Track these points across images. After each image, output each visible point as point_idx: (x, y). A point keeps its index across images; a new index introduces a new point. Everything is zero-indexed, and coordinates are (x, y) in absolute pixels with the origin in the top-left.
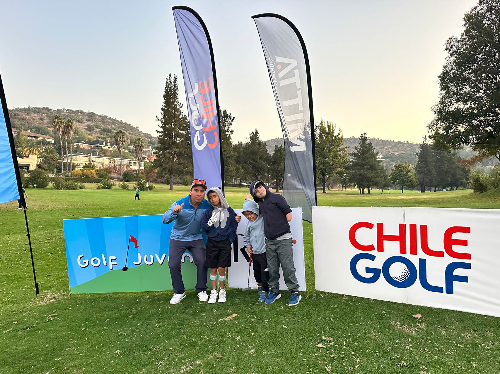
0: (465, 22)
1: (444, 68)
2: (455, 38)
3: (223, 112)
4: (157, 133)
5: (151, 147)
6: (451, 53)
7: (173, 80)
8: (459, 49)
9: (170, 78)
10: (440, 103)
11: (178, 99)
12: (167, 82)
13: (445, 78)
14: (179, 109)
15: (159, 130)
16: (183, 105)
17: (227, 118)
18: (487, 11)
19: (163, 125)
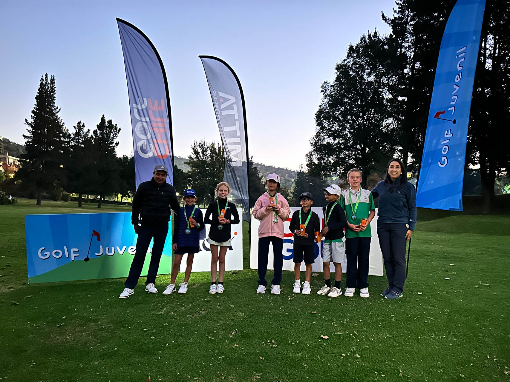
0: (336, 71)
1: (319, 107)
2: (329, 83)
3: (108, 122)
4: (25, 138)
5: (8, 153)
6: (325, 95)
7: (49, 82)
8: (331, 93)
9: (46, 78)
10: (316, 137)
11: (54, 102)
12: (42, 83)
13: (320, 116)
14: (54, 114)
15: (27, 135)
16: (60, 110)
17: (112, 128)
18: (353, 64)
19: (32, 129)
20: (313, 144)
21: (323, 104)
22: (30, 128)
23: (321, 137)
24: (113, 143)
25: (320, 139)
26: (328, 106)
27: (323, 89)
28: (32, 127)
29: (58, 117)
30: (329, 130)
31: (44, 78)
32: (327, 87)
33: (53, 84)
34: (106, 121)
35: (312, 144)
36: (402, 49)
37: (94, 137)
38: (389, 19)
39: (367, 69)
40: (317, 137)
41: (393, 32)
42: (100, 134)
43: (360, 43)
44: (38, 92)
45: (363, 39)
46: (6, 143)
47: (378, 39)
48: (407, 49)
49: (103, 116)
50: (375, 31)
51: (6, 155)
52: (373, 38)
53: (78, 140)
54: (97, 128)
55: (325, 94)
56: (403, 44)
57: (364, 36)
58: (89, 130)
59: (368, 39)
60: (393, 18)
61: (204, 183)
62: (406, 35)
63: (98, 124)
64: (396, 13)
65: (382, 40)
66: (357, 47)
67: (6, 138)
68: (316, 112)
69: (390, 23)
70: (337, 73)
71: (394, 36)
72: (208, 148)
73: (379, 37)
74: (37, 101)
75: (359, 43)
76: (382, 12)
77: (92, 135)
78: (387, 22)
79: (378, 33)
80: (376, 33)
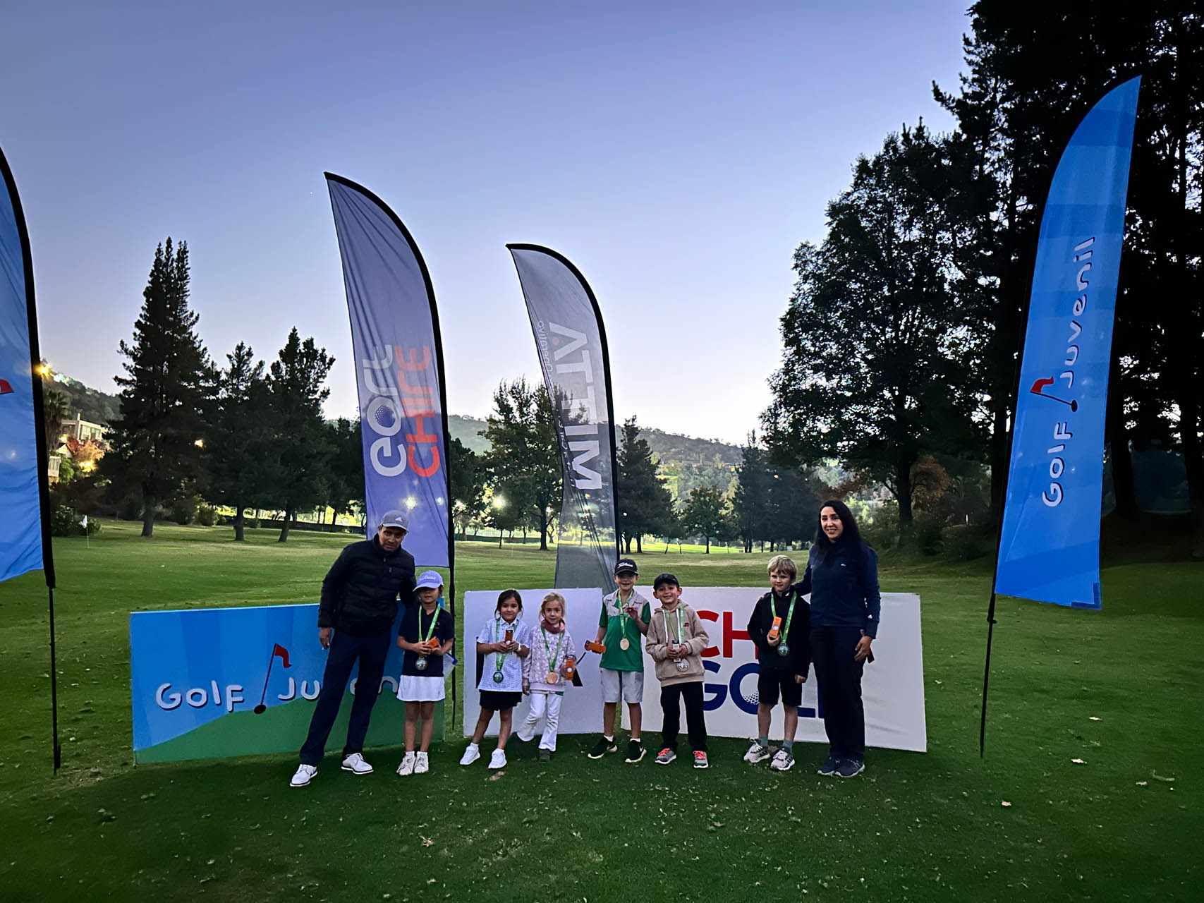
0: (829, 219)
1: (791, 303)
2: (812, 247)
3: (304, 343)
4: (118, 384)
5: (79, 415)
6: (804, 275)
7: (175, 256)
8: (819, 269)
9: (167, 248)
10: (784, 373)
11: (184, 302)
12: (158, 259)
13: (794, 323)
14: (185, 329)
15: (123, 378)
16: (197, 318)
17: (314, 358)
18: (867, 204)
19: (136, 364)
20: (778, 389)
21: (800, 295)
22: (131, 362)
23: (796, 373)
24: (315, 392)
25: (794, 378)
26: (812, 301)
27: (799, 262)
28: (135, 358)
29: (194, 335)
30: (816, 355)
31: (164, 250)
32: (809, 257)
33: (183, 262)
34: (302, 341)
35: (775, 388)
36: (985, 167)
37: (273, 378)
38: (950, 97)
39: (904, 213)
40: (786, 372)
41: (960, 126)
42: (286, 371)
43: (884, 155)
44: (150, 279)
45: (890, 144)
46: (77, 391)
47: (927, 143)
48: (997, 166)
49: (294, 330)
50: (918, 125)
51: (77, 419)
52: (914, 141)
53: (238, 385)
54: (279, 359)
55: (804, 272)
56: (987, 155)
57: (892, 138)
58: (261, 364)
59: (903, 144)
60: (960, 96)
61: (524, 480)
62: (993, 132)
63: (283, 348)
64: (967, 85)
65: (937, 146)
66: (876, 163)
67: (76, 380)
68: (783, 314)
69: (953, 107)
70: (830, 224)
71: (964, 137)
72: (533, 399)
73: (930, 140)
74: (147, 301)
75: (882, 153)
76: (934, 82)
77: (268, 375)
78: (946, 106)
79: (925, 130)
80: (920, 129)
